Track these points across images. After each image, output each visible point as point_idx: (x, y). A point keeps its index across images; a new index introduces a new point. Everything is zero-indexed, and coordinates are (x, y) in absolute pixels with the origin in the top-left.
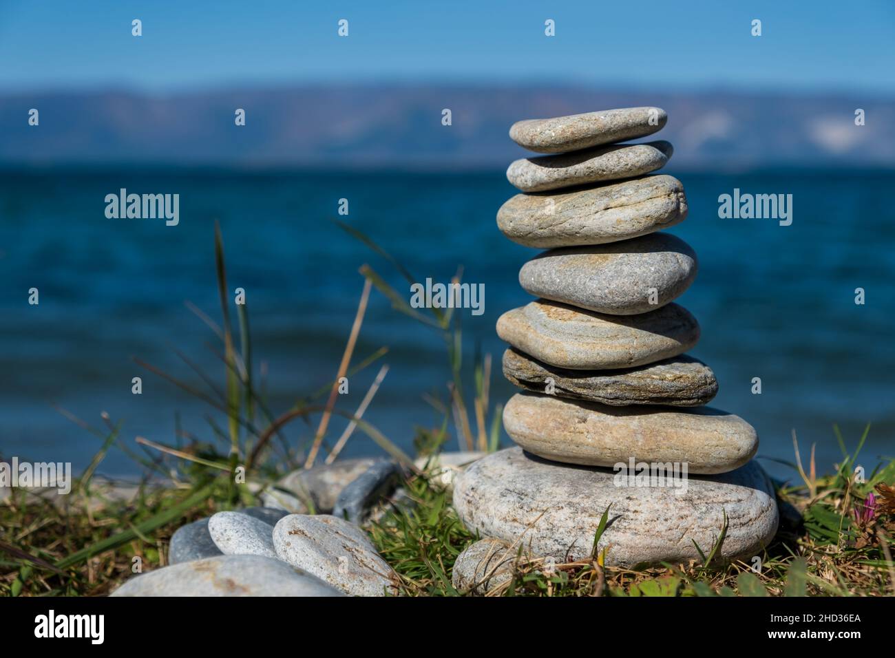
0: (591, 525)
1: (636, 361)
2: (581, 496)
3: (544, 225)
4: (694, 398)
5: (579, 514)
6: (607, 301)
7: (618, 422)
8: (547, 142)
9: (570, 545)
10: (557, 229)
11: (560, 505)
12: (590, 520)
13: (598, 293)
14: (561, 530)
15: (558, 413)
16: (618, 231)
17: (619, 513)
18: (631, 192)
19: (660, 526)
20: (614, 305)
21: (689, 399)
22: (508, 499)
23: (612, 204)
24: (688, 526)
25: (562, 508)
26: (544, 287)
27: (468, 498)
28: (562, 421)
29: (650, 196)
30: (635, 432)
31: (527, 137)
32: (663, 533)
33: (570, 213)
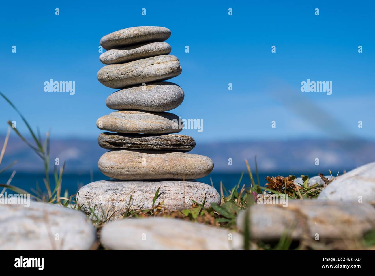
0: (150, 197)
1: (165, 130)
2: (144, 187)
3: (124, 73)
4: (189, 145)
5: (144, 193)
6: (154, 103)
7: (157, 156)
8: (126, 36)
9: (141, 206)
10: (130, 74)
11: (135, 191)
12: (150, 195)
13: (150, 100)
14: (137, 200)
15: (129, 155)
16: (158, 73)
17: (162, 191)
18: (163, 58)
19: (180, 196)
20: (156, 105)
21: (187, 145)
22: (108, 192)
23: (155, 62)
24: (191, 196)
25: (136, 192)
26: (123, 101)
27: (87, 197)
28: (131, 158)
29: (170, 60)
30: (165, 160)
31: (117, 35)
32: (181, 199)
33: (137, 66)
